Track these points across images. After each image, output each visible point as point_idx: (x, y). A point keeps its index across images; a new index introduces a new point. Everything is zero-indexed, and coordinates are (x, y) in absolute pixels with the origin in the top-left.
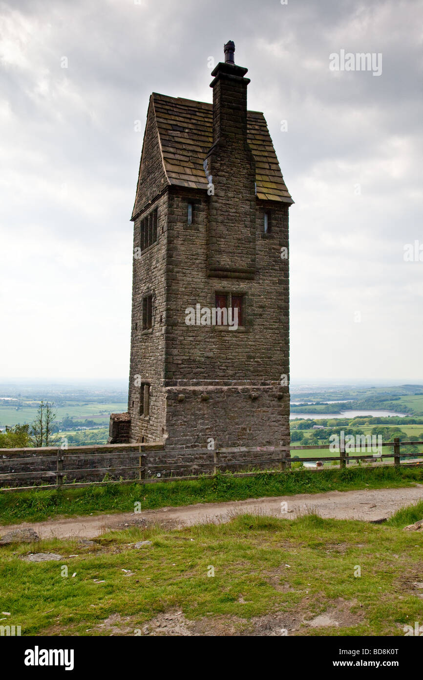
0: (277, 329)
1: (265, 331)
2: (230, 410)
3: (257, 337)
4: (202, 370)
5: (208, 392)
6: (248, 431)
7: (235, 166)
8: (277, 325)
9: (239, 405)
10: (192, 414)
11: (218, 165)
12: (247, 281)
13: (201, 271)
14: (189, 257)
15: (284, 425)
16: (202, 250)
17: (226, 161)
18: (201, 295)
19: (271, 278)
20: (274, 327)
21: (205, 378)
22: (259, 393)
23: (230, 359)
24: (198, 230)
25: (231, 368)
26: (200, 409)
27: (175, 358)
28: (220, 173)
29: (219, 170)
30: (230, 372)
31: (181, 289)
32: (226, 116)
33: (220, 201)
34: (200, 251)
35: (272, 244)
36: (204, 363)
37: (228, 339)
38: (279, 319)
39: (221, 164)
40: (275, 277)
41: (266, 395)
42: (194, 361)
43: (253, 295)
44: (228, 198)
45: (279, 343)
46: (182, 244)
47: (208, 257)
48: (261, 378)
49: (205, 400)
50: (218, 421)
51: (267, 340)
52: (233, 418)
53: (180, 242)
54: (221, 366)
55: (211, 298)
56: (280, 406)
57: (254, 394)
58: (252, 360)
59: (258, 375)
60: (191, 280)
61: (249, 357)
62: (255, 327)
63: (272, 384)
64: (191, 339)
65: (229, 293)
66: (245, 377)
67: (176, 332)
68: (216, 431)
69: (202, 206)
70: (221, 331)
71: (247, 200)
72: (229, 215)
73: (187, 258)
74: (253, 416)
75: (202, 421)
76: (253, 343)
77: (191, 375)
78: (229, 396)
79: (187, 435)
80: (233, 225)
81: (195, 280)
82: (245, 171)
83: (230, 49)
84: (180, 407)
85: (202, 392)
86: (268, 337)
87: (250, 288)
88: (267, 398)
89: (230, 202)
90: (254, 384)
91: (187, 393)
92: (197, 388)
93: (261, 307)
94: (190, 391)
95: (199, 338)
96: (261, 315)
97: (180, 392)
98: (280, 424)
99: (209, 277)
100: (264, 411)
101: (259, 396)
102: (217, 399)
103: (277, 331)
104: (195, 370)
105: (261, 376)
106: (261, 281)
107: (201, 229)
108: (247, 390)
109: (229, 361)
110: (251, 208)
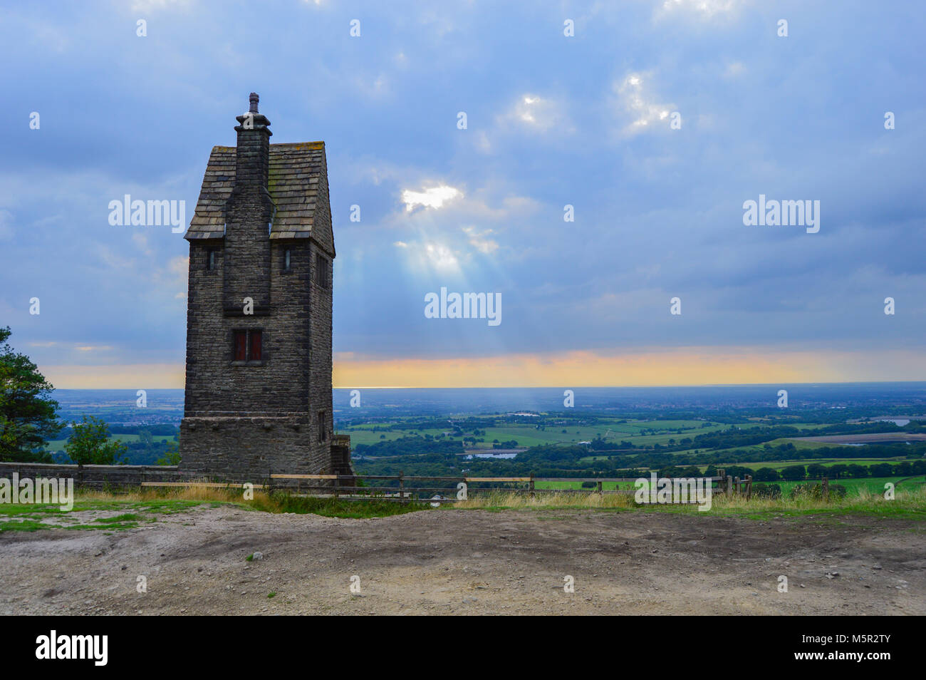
0: (295, 361)
1: (282, 364)
2: (242, 439)
3: (274, 370)
4: (219, 402)
5: (221, 423)
6: (261, 459)
7: (249, 211)
8: (295, 358)
9: (252, 435)
10: (205, 442)
11: (232, 213)
12: (264, 318)
13: (219, 312)
14: (208, 300)
15: (301, 455)
16: (221, 293)
17: (241, 207)
18: (218, 334)
19: (289, 313)
20: (291, 359)
21: (221, 409)
22: (273, 423)
23: (245, 392)
24: (217, 275)
25: (247, 400)
26: (212, 438)
27: (194, 392)
28: (234, 220)
29: (233, 217)
30: (247, 404)
31: (200, 330)
32: (241, 165)
33: (234, 246)
34: (218, 294)
35: (291, 279)
36: (221, 396)
37: (243, 373)
38: (297, 352)
39: (236, 211)
40: (294, 311)
41: (281, 425)
42: (212, 394)
43: (270, 330)
44: (243, 242)
45: (297, 376)
46: (201, 289)
47: (224, 298)
48: (277, 409)
49: (216, 429)
50: (230, 448)
51: (283, 373)
52: (246, 447)
53: (199, 288)
54: (237, 398)
55: (228, 336)
56: (298, 437)
57: (267, 425)
58: (268, 392)
59: (274, 407)
60: (209, 320)
61: (265, 390)
62: (272, 361)
63: (289, 415)
64: (209, 374)
65: (245, 330)
66: (261, 408)
67: (195, 368)
68: (228, 458)
69: (220, 252)
70: (237, 366)
71: (260, 241)
72: (242, 258)
73: (206, 301)
74: (267, 445)
75: (214, 448)
76: (270, 376)
77: (208, 408)
78: (242, 426)
79: (199, 461)
80: (246, 267)
81: (213, 320)
82: (260, 214)
83: (254, 99)
84: (192, 435)
85: (214, 422)
86: (285, 370)
87: (268, 324)
88: (283, 428)
89: (244, 246)
90: (270, 415)
91: (200, 423)
92: (210, 419)
93: (278, 341)
94: (202, 421)
95: (216, 374)
96: (278, 349)
97: (192, 422)
98: (297, 454)
99: (226, 316)
100: (280, 441)
101: (273, 426)
102: (229, 429)
103: (295, 364)
104: (212, 403)
105: (277, 407)
106: (278, 317)
107: (219, 274)
108: (262, 421)
109: (245, 394)
110: (264, 248)
